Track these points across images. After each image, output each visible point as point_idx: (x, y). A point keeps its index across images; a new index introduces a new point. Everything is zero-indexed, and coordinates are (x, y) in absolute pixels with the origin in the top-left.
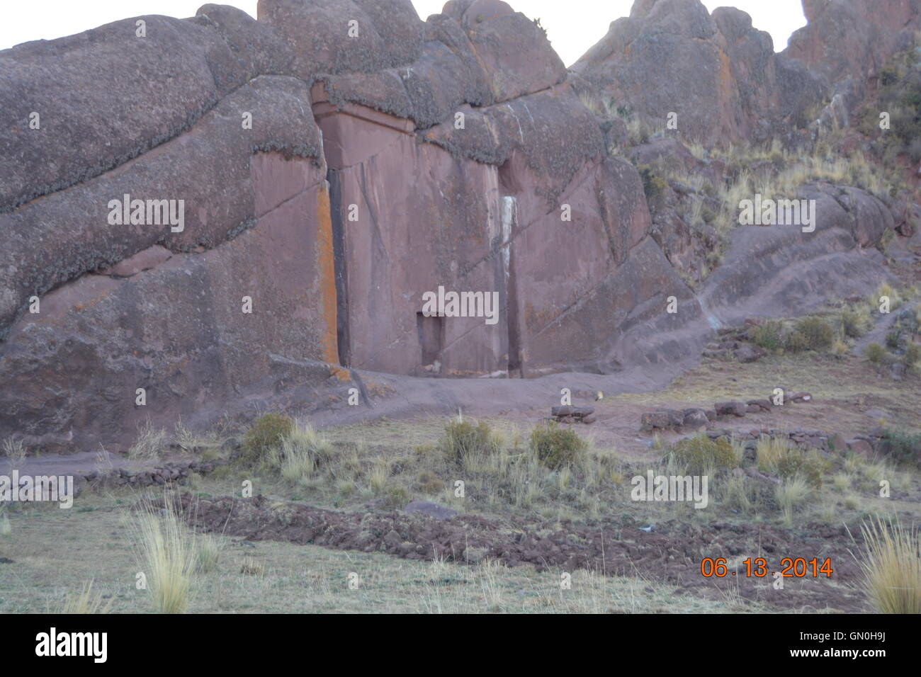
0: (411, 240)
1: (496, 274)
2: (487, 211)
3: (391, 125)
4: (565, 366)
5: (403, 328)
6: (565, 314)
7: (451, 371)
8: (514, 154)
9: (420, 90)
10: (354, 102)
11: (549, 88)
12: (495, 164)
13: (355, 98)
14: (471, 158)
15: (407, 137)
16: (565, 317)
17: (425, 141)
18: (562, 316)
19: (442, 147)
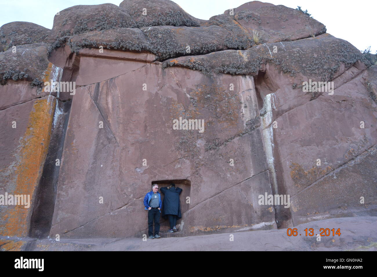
0: (148, 128)
1: (253, 145)
2: (241, 103)
3: (130, 58)
4: (346, 212)
5: (132, 195)
6: (341, 168)
7: (196, 229)
8: (268, 67)
9: (160, 35)
10: (86, 46)
11: (310, 36)
12: (250, 74)
13: (87, 43)
14: (222, 72)
15: (153, 65)
16: (341, 170)
17: (168, 66)
18: (339, 170)
19: (187, 67)
